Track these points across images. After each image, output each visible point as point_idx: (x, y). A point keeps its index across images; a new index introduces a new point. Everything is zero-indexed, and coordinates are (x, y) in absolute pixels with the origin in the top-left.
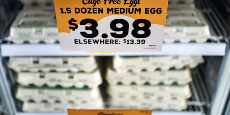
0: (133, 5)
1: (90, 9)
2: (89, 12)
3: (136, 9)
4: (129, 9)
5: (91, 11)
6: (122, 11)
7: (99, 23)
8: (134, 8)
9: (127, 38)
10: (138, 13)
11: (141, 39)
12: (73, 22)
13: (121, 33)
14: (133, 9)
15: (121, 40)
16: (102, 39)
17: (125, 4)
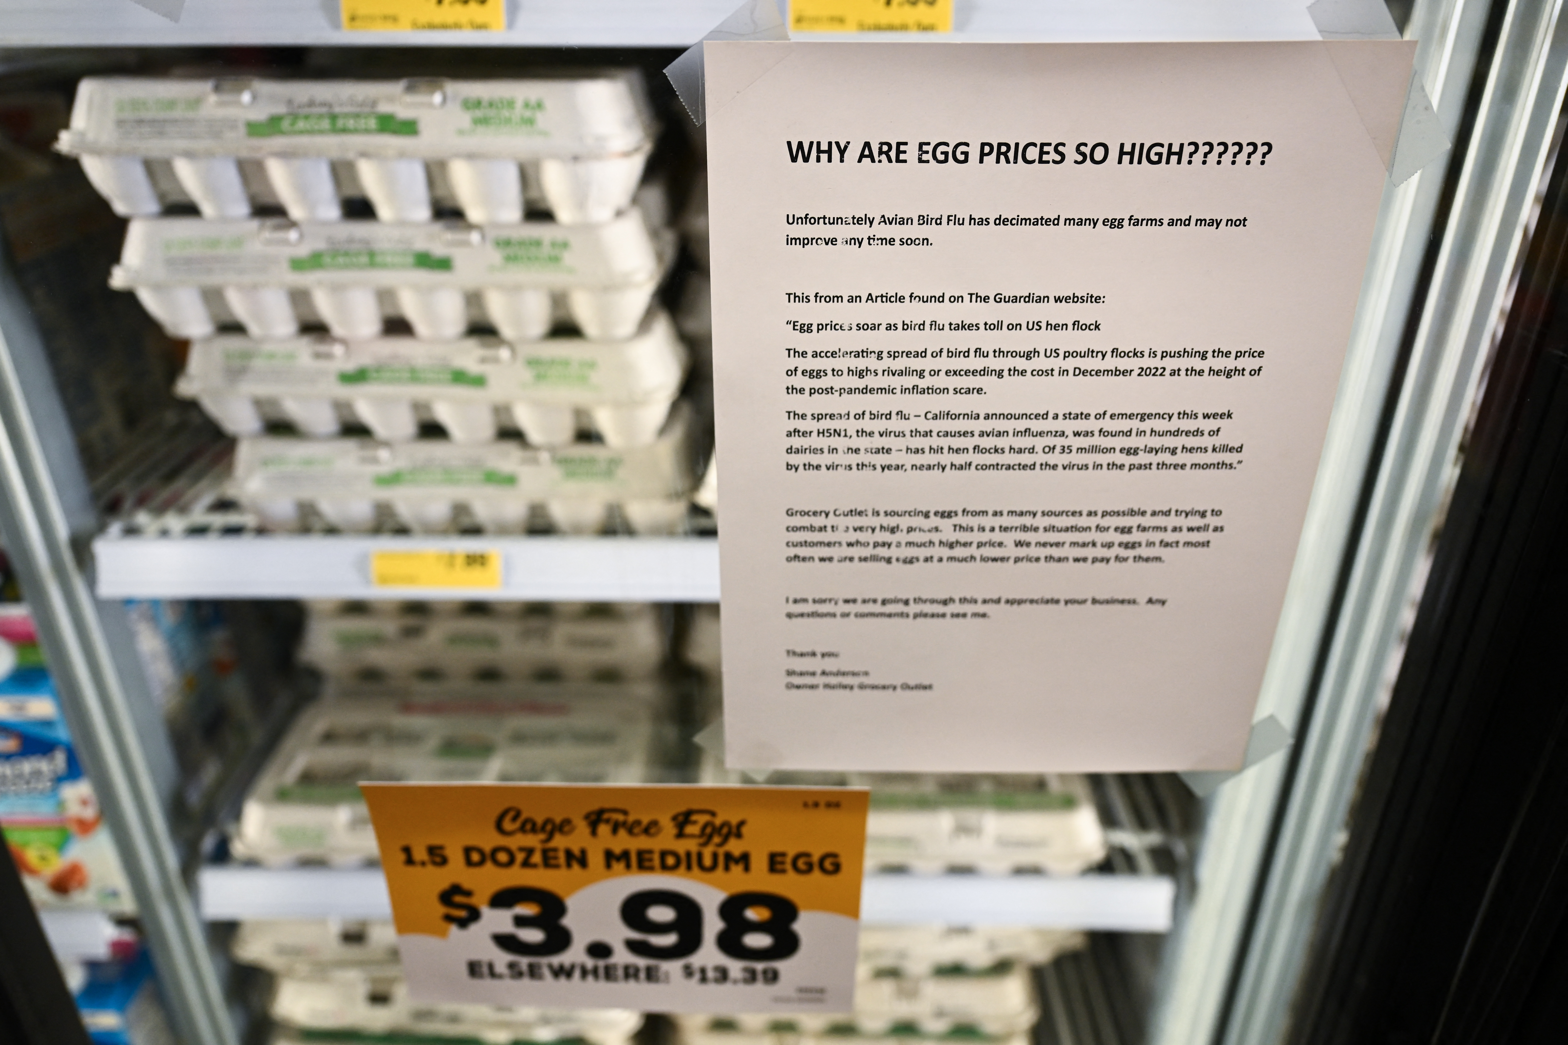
0: (717, 840)
1: (530, 851)
2: (526, 864)
3: (729, 857)
4: (700, 856)
5: (537, 858)
6: (670, 861)
7: (571, 902)
8: (721, 851)
9: (697, 960)
10: (737, 870)
11: (760, 966)
12: (458, 899)
13: (669, 940)
14: (715, 856)
15: (673, 967)
16: (590, 963)
17: (680, 835)
